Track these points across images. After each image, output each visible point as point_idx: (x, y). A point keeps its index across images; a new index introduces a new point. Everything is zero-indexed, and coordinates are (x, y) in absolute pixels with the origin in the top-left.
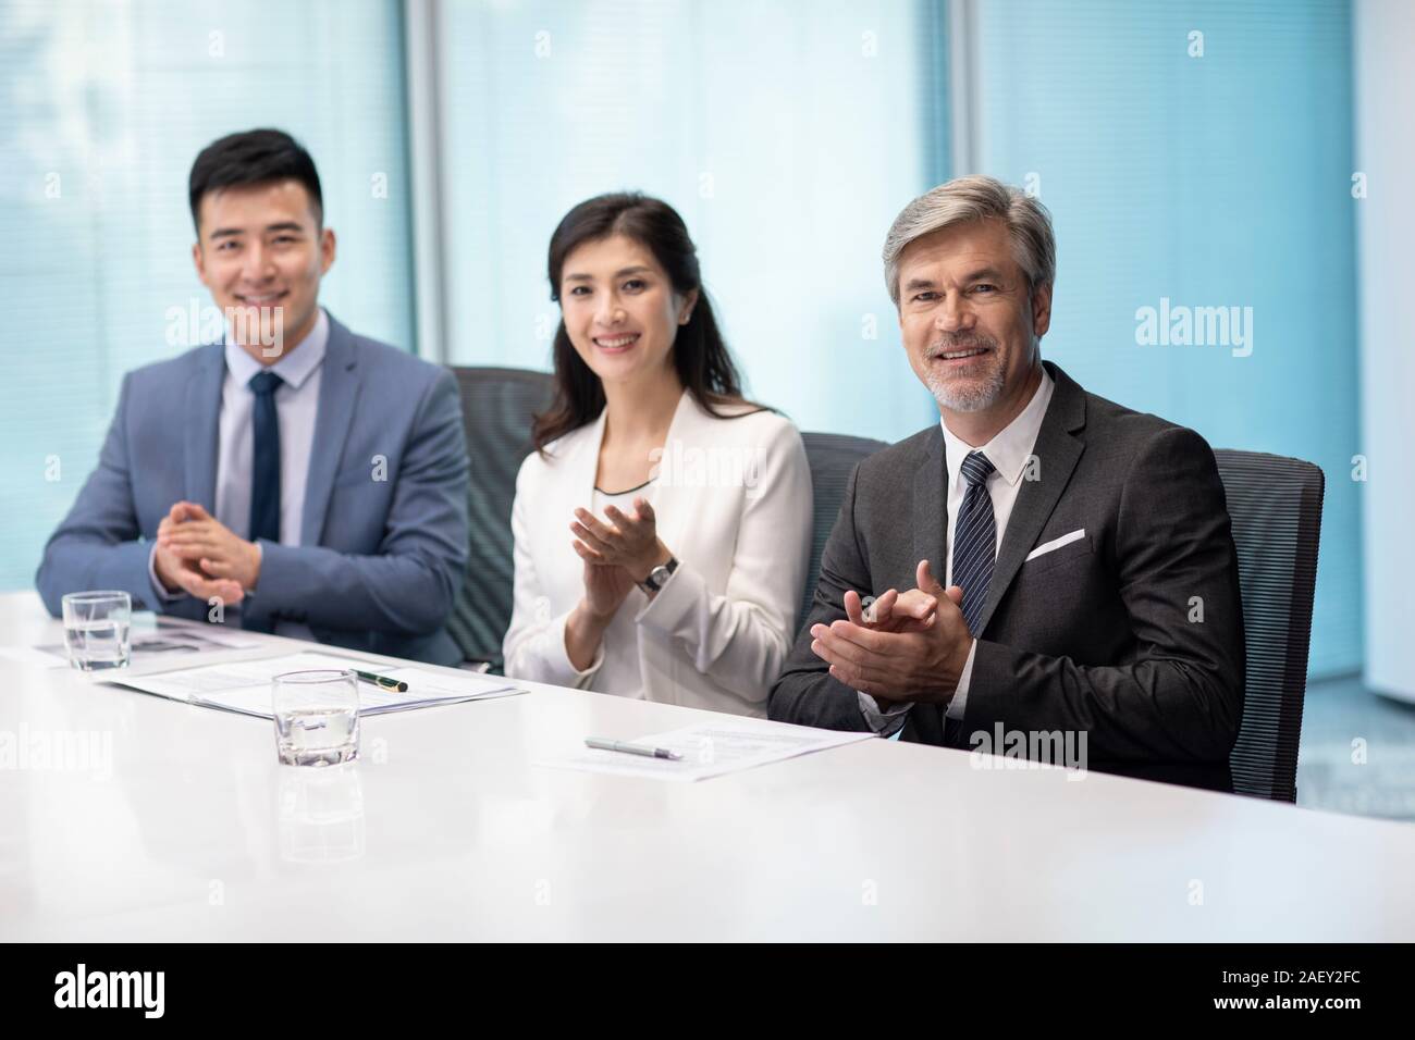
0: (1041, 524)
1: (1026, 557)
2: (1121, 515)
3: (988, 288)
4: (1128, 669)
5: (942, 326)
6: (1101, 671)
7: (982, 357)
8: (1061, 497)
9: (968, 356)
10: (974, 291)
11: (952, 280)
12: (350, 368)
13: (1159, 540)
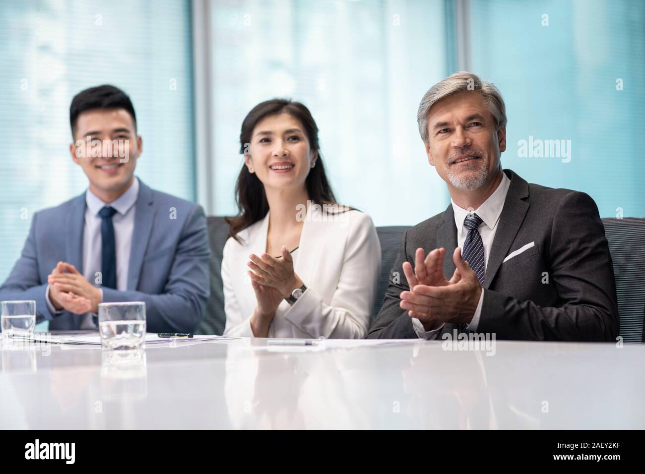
0: (510, 244)
1: (503, 261)
2: (552, 234)
3: (477, 124)
4: (562, 309)
5: (456, 145)
6: (548, 309)
7: (476, 160)
8: (519, 230)
9: (469, 160)
10: (470, 126)
11: (459, 121)
12: (151, 204)
13: (572, 246)
